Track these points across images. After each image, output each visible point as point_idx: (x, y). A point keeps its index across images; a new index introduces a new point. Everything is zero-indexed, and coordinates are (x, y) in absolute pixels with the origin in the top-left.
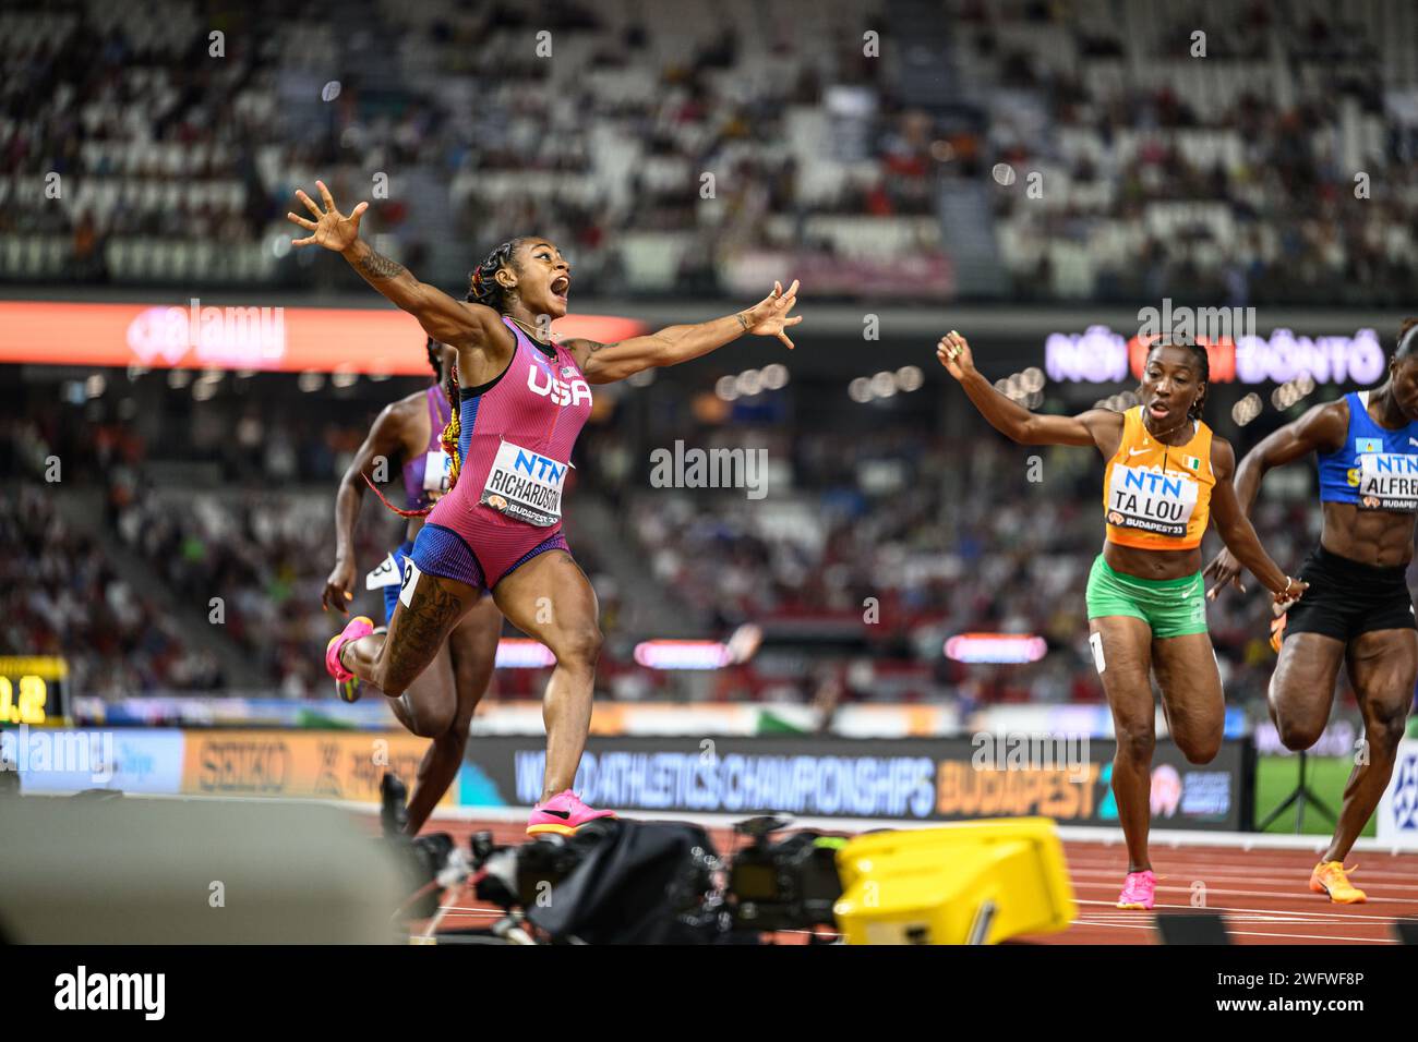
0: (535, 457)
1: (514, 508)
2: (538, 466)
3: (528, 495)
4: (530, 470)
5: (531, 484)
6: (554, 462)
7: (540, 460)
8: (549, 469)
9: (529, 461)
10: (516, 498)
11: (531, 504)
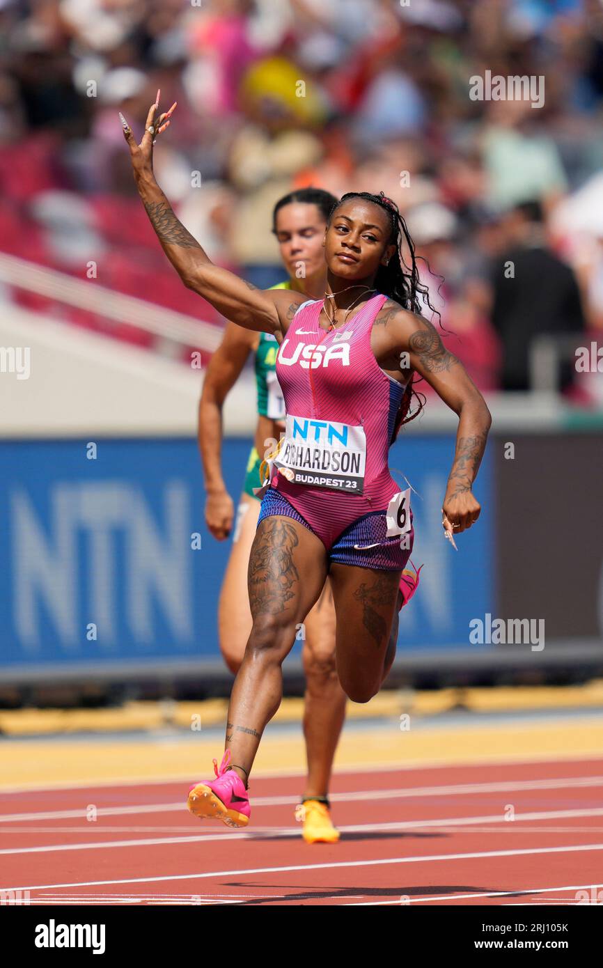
0: (306, 423)
1: (299, 478)
2: (311, 430)
3: (309, 462)
4: (304, 435)
5: (309, 450)
6: (328, 423)
7: (312, 424)
8: (324, 432)
9: (302, 427)
10: (298, 468)
11: (315, 470)
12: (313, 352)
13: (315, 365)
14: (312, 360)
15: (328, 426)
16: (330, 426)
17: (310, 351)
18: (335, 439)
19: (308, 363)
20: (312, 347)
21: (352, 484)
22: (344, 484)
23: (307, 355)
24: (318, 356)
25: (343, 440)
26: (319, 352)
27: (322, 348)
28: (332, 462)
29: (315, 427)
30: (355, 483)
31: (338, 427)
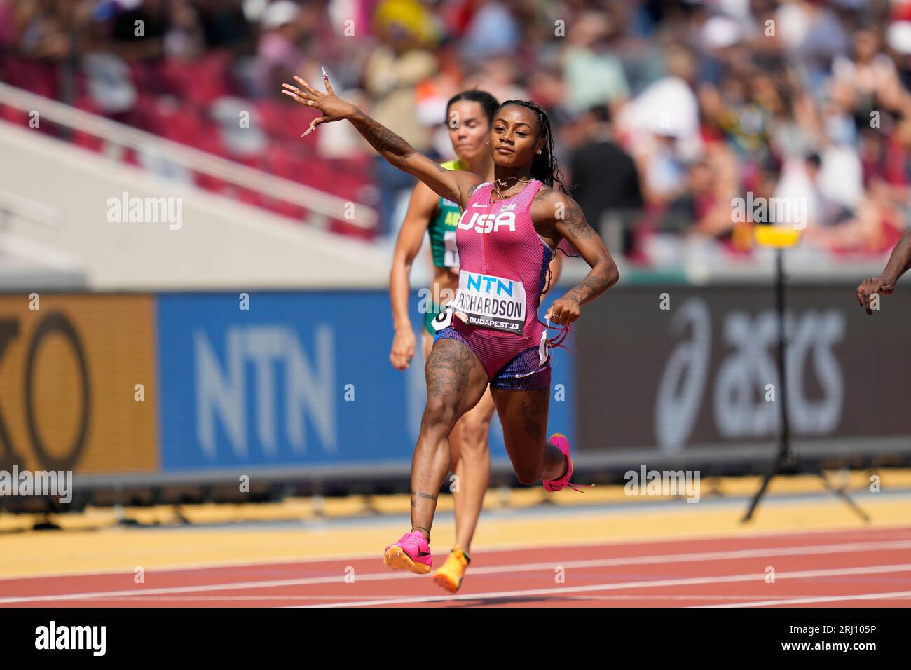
12: (485, 220)
13: (488, 231)
14: (485, 227)
15: (497, 281)
16: (499, 281)
17: (483, 220)
18: (502, 291)
19: (482, 229)
20: (485, 216)
21: (515, 326)
22: (509, 326)
23: (481, 223)
24: (489, 223)
25: (509, 291)
26: (490, 220)
27: (492, 217)
28: (500, 309)
29: (487, 281)
30: (517, 325)
31: (506, 282)
